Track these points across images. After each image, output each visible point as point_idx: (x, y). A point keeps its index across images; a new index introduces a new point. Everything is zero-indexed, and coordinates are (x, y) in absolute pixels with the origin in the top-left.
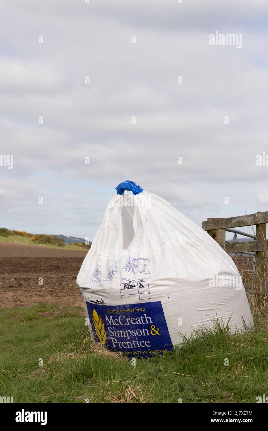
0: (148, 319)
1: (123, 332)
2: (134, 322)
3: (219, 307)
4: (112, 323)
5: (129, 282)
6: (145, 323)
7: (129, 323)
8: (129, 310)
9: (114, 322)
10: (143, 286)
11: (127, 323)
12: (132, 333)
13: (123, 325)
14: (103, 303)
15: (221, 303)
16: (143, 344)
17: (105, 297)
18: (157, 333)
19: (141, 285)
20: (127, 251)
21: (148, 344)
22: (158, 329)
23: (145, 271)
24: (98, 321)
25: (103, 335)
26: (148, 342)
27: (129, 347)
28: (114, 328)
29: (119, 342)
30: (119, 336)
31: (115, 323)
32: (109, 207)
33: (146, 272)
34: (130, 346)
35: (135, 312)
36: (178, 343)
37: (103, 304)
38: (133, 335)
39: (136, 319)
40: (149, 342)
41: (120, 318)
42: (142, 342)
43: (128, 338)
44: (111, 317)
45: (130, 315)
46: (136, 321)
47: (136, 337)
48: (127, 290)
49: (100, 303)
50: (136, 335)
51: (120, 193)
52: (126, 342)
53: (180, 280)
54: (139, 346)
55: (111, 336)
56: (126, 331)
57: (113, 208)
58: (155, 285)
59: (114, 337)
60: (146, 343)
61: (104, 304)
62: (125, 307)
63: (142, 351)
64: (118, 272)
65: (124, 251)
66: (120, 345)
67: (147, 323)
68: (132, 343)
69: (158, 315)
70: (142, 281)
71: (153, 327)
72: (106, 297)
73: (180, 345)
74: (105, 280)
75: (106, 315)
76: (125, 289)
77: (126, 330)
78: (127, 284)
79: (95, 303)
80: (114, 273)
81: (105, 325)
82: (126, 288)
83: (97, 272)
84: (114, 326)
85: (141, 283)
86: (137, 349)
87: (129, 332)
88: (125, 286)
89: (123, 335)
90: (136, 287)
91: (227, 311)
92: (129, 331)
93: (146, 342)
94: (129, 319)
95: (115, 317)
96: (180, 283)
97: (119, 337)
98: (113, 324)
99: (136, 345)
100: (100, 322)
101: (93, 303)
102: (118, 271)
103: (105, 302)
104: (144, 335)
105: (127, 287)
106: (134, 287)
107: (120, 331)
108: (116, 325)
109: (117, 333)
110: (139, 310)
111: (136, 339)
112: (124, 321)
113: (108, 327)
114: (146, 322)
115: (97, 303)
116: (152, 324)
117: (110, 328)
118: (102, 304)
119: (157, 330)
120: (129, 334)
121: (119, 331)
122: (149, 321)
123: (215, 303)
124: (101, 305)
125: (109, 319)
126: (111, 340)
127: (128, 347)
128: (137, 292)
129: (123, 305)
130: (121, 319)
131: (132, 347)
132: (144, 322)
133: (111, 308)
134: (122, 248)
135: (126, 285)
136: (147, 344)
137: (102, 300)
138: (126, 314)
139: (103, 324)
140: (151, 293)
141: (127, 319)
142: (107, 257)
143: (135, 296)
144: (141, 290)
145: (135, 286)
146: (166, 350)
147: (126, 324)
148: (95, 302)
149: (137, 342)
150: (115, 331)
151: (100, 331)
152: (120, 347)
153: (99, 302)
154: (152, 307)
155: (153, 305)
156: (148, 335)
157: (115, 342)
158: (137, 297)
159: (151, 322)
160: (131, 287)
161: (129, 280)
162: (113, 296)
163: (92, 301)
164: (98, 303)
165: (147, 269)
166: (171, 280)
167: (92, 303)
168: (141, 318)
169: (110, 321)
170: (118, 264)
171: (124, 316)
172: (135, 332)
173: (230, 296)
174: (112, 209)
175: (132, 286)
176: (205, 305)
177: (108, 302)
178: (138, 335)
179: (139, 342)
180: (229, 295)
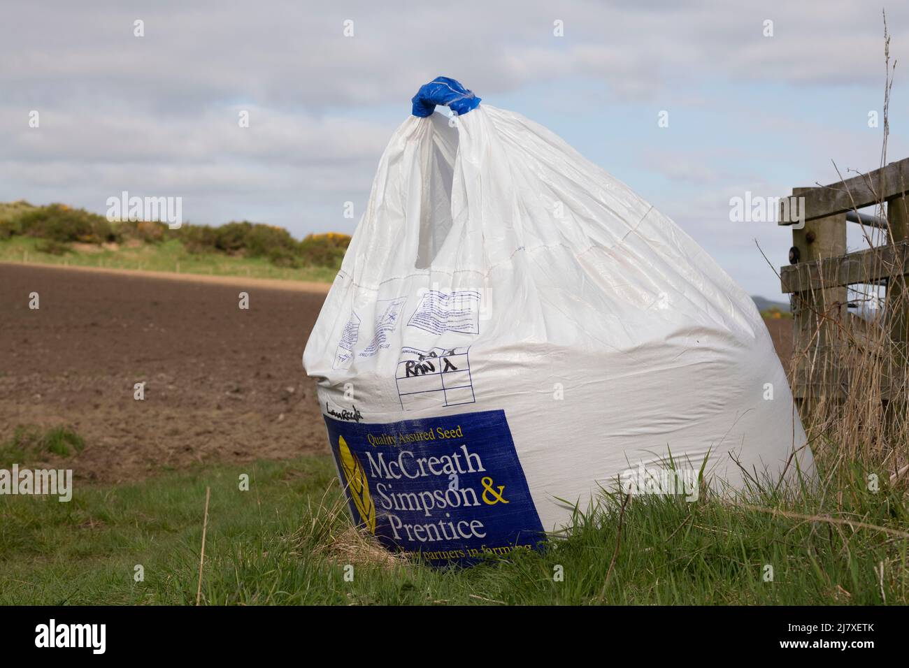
0: (473, 460)
1: (412, 498)
2: (438, 467)
3: (681, 427)
4: (384, 473)
5: (420, 359)
6: (465, 472)
7: (426, 473)
8: (421, 436)
9: (388, 470)
10: (454, 368)
11: (421, 473)
12: (436, 500)
13: (411, 477)
14: (357, 416)
15: (687, 414)
16: (467, 531)
17: (361, 401)
18: (499, 497)
19: (448, 364)
20: (427, 272)
21: (479, 530)
22: (501, 488)
23: (465, 326)
24: (353, 468)
25: (367, 506)
26: (477, 524)
27: (431, 539)
28: (390, 486)
29: (405, 526)
30: (404, 508)
31: (391, 471)
32: (389, 152)
33: (470, 330)
34: (434, 536)
35: (437, 439)
36: (559, 528)
37: (357, 420)
38: (439, 506)
39: (442, 461)
40: (481, 525)
41: (402, 458)
42: (462, 525)
43: (428, 514)
44: (380, 455)
45: (425, 449)
46: (442, 465)
47: (446, 510)
48: (413, 379)
49: (352, 418)
50: (445, 505)
51: (419, 111)
52: (422, 526)
53: (557, 349)
54: (456, 537)
55: (386, 509)
56: (421, 495)
57: (402, 153)
58: (487, 364)
59: (393, 511)
60: (472, 527)
61: (361, 421)
62: (409, 426)
63: (465, 551)
64: (394, 332)
65: (419, 271)
66: (410, 536)
67: (471, 470)
68: (439, 527)
69: (498, 450)
70: (452, 353)
71: (487, 482)
72: (365, 401)
73: (563, 533)
74: (363, 355)
75: (368, 451)
76: (408, 376)
77: (419, 492)
78: (413, 362)
79: (339, 419)
80: (385, 333)
81: (369, 478)
82: (411, 374)
83: (351, 333)
84: (389, 481)
85: (450, 359)
86: (452, 545)
87: (426, 497)
88: (408, 370)
89: (415, 506)
90: (437, 370)
91: (708, 438)
92: (427, 493)
93: (474, 524)
94: (424, 460)
95: (390, 456)
96: (558, 358)
97: (404, 511)
98: (386, 475)
99: (450, 534)
100: (357, 470)
101: (336, 418)
102: (397, 327)
103: (362, 414)
104: (467, 504)
105: (412, 372)
106: (431, 372)
107: (405, 495)
108: (394, 478)
109: (398, 498)
110: (448, 435)
111: (448, 515)
112: (412, 469)
113: (377, 483)
114: (468, 469)
115: (344, 417)
116: (483, 474)
117: (380, 487)
118: (355, 421)
119: (498, 491)
120: (429, 504)
121: (403, 495)
122: (475, 466)
123: (666, 415)
124: (353, 424)
125: (376, 460)
126: (387, 521)
127: (428, 538)
128: (438, 384)
129: (405, 421)
130: (405, 461)
131: (439, 538)
132: (463, 469)
133: (378, 429)
134: (414, 265)
135: (410, 364)
136: (475, 529)
137: (355, 410)
138: (415, 446)
139: (364, 475)
140: (477, 388)
141: (419, 461)
142: (378, 290)
143: (433, 396)
144: (450, 378)
145: (433, 369)
146: (529, 546)
147: (418, 474)
148: (339, 416)
149: (451, 524)
150: (392, 495)
151: (361, 495)
152: (411, 539)
153: (349, 416)
154: (482, 425)
155: (483, 421)
156: (476, 503)
157: (396, 525)
158: (439, 398)
159: (481, 469)
160: (423, 372)
161: (420, 352)
162: (380, 396)
163: (333, 413)
164: (348, 418)
165: (470, 322)
166: (532, 351)
167: (333, 417)
168: (455, 456)
169: (378, 467)
170: (398, 310)
171: (410, 453)
172: (443, 497)
173: (718, 397)
174: (397, 158)
175: (425, 370)
176: (637, 422)
177: (372, 415)
178: (452, 505)
179: (455, 526)
180: (713, 393)
